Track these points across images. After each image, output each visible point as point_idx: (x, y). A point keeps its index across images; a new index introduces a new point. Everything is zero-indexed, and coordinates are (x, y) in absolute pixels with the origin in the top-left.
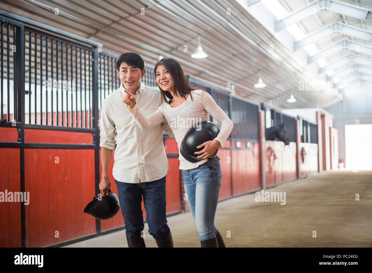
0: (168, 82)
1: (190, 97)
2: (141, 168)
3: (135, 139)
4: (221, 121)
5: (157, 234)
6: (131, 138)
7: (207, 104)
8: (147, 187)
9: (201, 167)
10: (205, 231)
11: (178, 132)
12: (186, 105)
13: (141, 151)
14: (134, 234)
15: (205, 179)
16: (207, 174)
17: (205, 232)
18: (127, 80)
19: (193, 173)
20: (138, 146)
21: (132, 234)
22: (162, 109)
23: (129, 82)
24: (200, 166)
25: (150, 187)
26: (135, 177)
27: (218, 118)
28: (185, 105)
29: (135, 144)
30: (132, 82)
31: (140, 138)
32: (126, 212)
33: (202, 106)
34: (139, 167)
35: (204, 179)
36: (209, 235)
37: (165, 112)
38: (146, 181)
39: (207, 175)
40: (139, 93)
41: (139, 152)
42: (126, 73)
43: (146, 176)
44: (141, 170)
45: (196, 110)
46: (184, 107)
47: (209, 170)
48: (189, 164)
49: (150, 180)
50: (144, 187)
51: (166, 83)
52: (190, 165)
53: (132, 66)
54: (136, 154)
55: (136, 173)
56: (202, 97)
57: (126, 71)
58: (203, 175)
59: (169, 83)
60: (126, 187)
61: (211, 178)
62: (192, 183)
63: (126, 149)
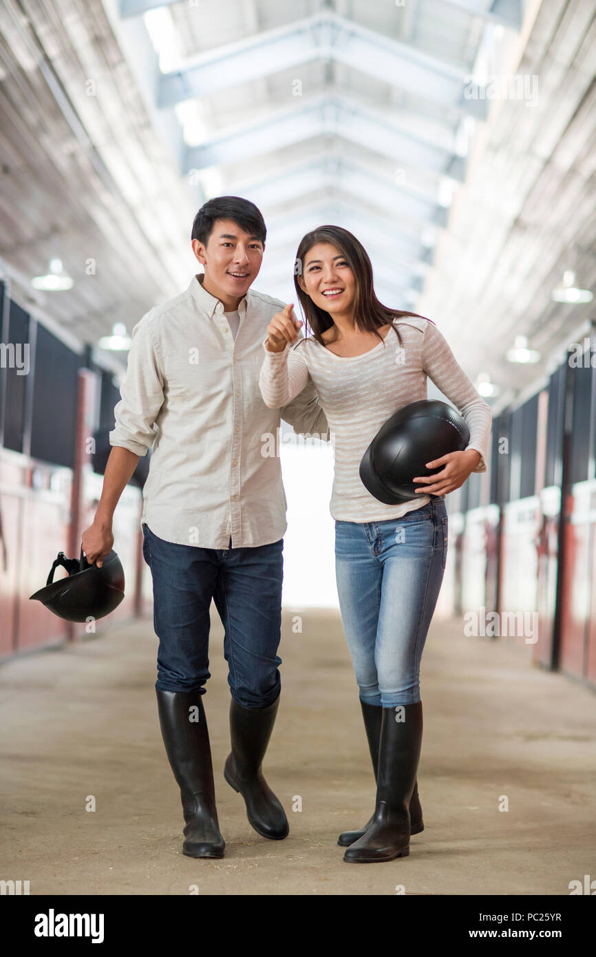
0: (343, 290)
1: (394, 334)
2: (236, 509)
3: (227, 430)
4: (467, 403)
5: (258, 692)
6: (215, 426)
7: (438, 357)
8: (245, 562)
9: (412, 516)
10: (403, 682)
11: (354, 424)
12: (382, 355)
13: (239, 464)
14: (188, 690)
15: (421, 547)
16: (426, 535)
17: (404, 685)
18: (233, 269)
19: (381, 532)
20: (235, 449)
21: (183, 690)
22: (306, 358)
23: (238, 275)
24: (408, 514)
25: (251, 561)
26: (219, 532)
27: (460, 394)
28: (379, 354)
29: (227, 443)
30: (244, 275)
31: (241, 427)
32: (179, 628)
33: (424, 360)
34: (232, 506)
35: (417, 546)
36: (412, 692)
37: (316, 366)
38: (246, 546)
39: (426, 538)
40: (244, 308)
41: (234, 465)
42: (233, 251)
43: (245, 530)
44: (237, 516)
45: (410, 370)
46: (378, 358)
47: (431, 524)
48: (376, 508)
49: (254, 544)
50: (235, 561)
51: (338, 291)
52: (378, 510)
53: (251, 232)
54: (226, 469)
55: (221, 522)
56: (427, 338)
57: (233, 246)
58: (415, 536)
59: (344, 293)
60: (192, 560)
61: (433, 545)
62: (367, 558)
63: (198, 456)
